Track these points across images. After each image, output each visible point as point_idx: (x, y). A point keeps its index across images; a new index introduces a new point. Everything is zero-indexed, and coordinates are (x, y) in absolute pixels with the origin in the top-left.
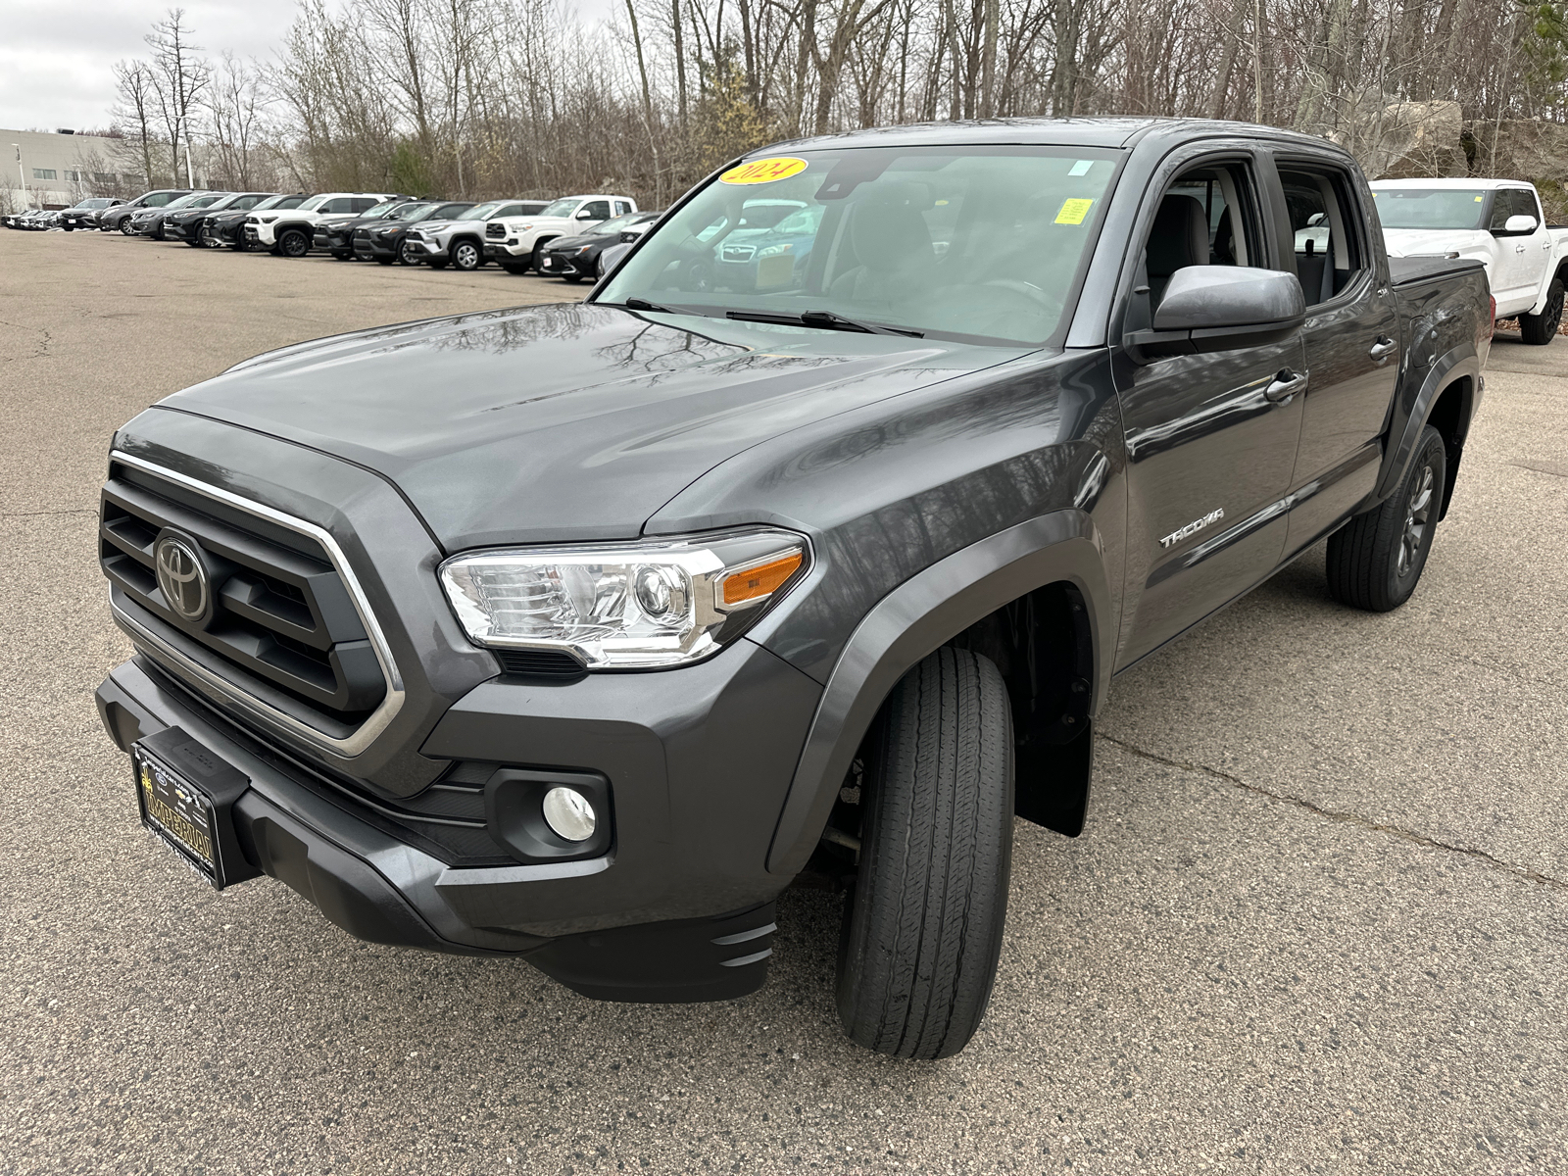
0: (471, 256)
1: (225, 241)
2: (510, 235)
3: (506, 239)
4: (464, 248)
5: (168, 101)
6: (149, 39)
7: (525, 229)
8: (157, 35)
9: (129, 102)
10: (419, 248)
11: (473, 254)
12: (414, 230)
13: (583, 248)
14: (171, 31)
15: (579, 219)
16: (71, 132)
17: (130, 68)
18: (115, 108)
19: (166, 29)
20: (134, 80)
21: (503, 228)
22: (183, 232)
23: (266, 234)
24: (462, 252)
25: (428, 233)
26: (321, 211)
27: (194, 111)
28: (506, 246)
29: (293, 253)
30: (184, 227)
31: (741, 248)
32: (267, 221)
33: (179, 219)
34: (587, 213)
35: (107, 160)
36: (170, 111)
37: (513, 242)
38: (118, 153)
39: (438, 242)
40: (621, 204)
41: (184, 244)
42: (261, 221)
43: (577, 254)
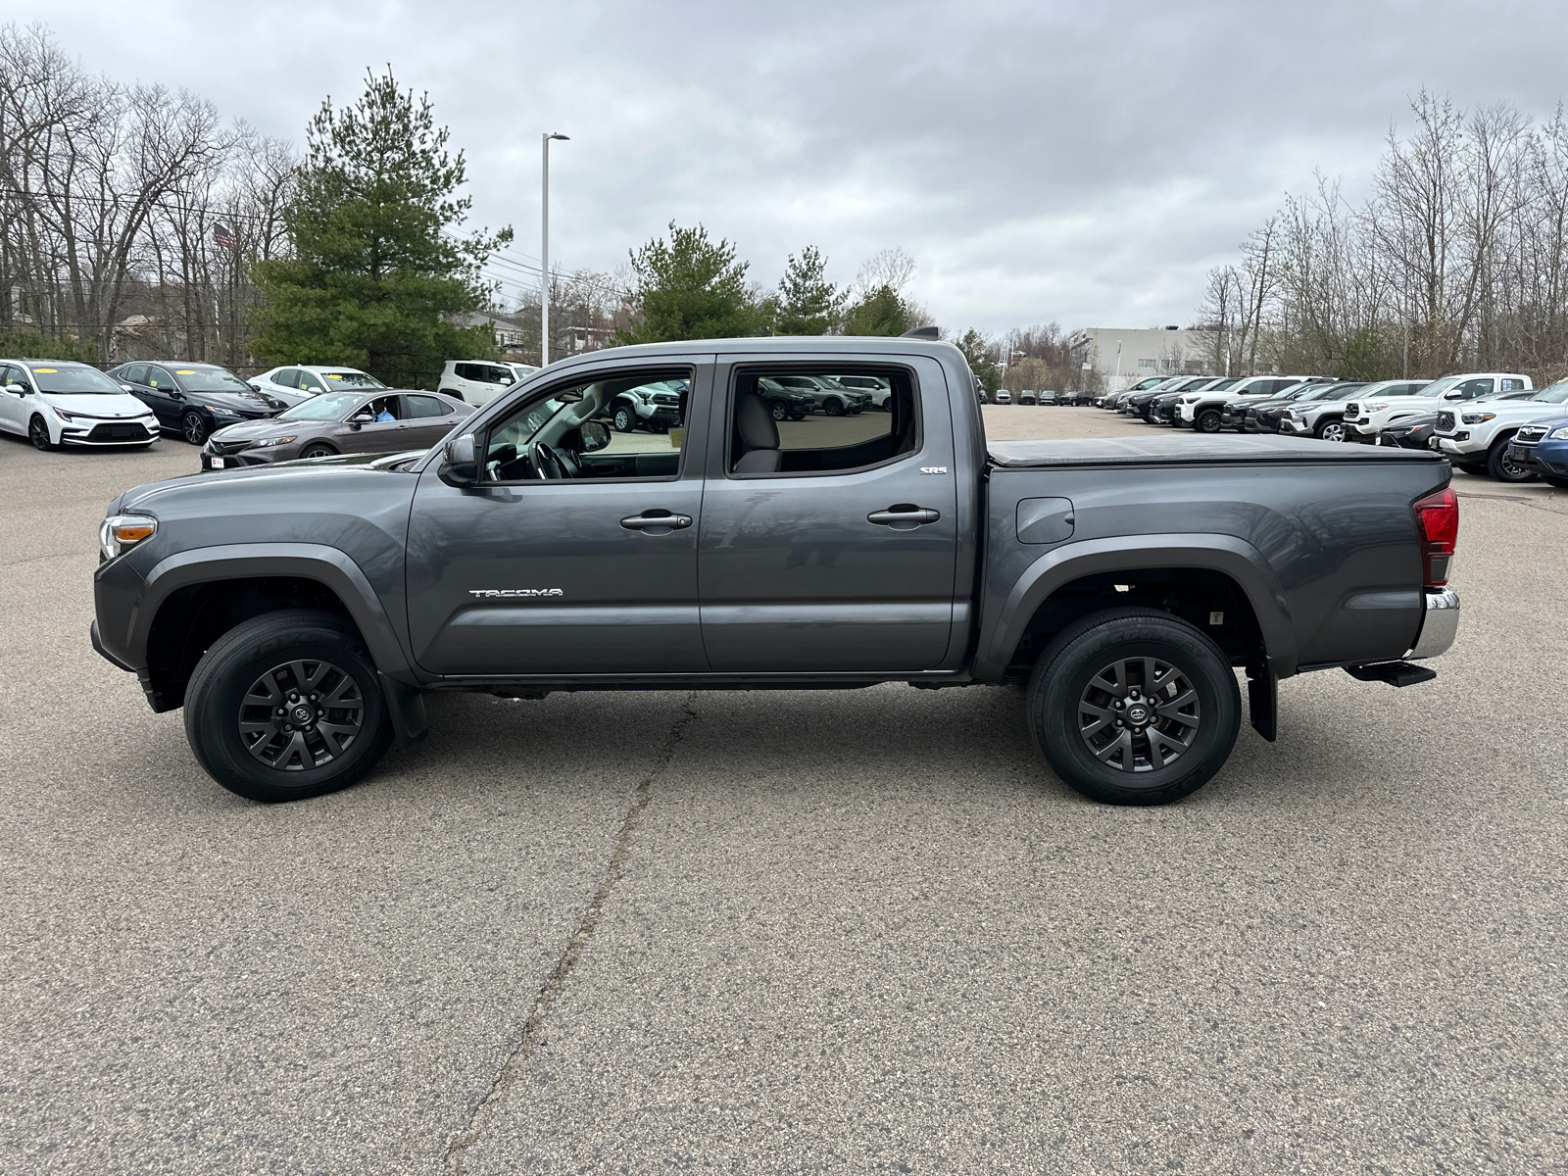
0: (1338, 435)
1: (1163, 418)
2: (1362, 414)
3: (1357, 419)
4: (1332, 427)
5: (1247, 297)
6: (1243, 246)
7: (1378, 409)
8: (1251, 240)
9: (1214, 300)
10: (1288, 427)
11: (1340, 433)
12: (1287, 410)
13: (1415, 427)
14: (1264, 237)
15: (1446, 397)
16: (1175, 328)
17: (1222, 272)
18: (1202, 307)
19: (1259, 236)
20: (1223, 282)
21: (1357, 408)
22: (1137, 411)
23: (1187, 412)
24: (1329, 430)
25: (1297, 412)
26: (1240, 393)
27: (1268, 304)
28: (1357, 426)
29: (1207, 429)
30: (1140, 407)
31: (1536, 428)
32: (1190, 402)
33: (1138, 400)
34: (1459, 392)
35: (1185, 350)
36: (1247, 305)
37: (1365, 421)
38: (1195, 343)
39: (1305, 422)
40: (1510, 382)
41: (1142, 421)
42: (1185, 401)
43: (1408, 433)
